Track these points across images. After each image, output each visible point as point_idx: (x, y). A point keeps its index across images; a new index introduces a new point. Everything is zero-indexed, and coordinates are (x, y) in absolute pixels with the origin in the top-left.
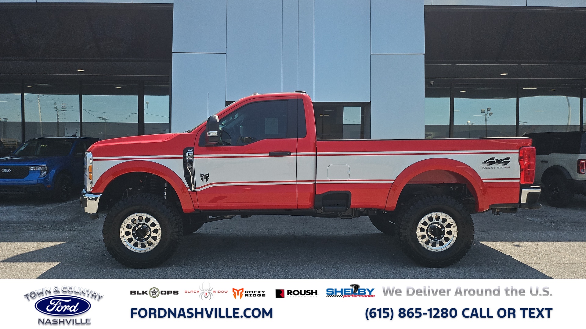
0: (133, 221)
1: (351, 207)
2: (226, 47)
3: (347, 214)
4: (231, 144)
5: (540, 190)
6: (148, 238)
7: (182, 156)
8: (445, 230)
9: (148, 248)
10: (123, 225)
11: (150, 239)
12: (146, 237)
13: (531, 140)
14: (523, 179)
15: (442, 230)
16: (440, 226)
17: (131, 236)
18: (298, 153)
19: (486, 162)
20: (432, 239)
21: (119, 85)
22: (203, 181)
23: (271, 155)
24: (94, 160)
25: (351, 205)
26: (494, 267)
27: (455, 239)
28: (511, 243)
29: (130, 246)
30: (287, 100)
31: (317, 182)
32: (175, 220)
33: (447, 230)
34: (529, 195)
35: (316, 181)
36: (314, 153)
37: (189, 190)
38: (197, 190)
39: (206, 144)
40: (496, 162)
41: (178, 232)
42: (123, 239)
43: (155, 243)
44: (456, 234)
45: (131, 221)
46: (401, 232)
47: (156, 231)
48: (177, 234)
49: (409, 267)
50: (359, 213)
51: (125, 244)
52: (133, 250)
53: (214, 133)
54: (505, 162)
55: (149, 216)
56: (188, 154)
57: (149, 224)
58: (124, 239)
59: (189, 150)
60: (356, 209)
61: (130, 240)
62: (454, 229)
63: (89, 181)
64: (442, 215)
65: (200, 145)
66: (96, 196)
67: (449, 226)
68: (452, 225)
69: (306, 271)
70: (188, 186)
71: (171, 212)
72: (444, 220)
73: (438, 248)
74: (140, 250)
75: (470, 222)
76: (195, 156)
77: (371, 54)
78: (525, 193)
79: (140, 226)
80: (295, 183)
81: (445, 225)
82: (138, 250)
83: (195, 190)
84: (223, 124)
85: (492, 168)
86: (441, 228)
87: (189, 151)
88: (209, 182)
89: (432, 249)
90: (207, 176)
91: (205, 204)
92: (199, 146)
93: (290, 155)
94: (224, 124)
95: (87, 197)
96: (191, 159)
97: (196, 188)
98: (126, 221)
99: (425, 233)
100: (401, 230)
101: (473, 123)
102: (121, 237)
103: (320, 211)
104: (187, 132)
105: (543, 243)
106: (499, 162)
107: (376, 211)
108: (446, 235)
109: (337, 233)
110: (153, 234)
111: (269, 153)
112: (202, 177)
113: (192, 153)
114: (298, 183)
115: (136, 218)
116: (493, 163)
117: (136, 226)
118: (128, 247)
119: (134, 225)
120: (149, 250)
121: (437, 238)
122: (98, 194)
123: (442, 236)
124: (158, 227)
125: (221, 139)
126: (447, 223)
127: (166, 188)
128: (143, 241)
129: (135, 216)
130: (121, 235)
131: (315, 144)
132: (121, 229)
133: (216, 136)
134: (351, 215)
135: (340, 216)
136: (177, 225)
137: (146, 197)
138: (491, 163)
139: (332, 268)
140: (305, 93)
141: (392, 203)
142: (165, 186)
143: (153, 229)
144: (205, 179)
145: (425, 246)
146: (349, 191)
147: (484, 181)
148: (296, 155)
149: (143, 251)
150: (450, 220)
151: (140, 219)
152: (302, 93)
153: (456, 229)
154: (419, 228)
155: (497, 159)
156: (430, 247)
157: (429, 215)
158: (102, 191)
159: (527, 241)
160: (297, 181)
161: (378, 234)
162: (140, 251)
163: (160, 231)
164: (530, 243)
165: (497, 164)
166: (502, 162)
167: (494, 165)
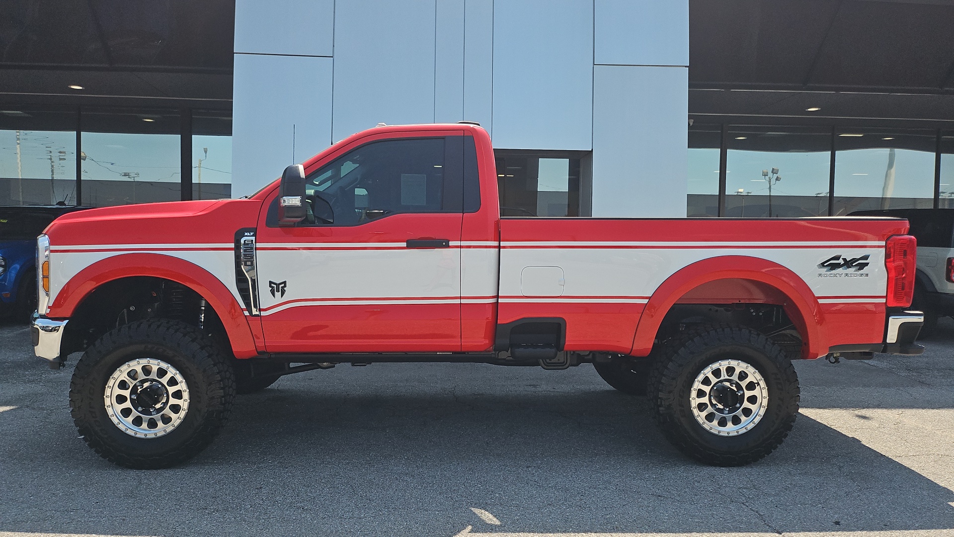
0: (132, 374)
1: (565, 349)
2: (333, 46)
3: (557, 361)
4: (333, 223)
5: (921, 319)
6: (162, 409)
7: (232, 245)
8: (744, 393)
9: (162, 429)
10: (111, 383)
11: (167, 411)
12: (158, 406)
13: (907, 224)
14: (891, 296)
15: (739, 394)
16: (734, 385)
17: (128, 404)
18: (464, 243)
19: (825, 265)
20: (719, 410)
21: (150, 116)
22: (274, 296)
23: (412, 245)
24: (52, 251)
25: (566, 344)
26: (834, 464)
27: (762, 411)
28: (851, 411)
29: (125, 425)
30: (443, 138)
31: (500, 300)
32: (218, 373)
33: (748, 394)
34: (903, 327)
35: (497, 297)
36: (496, 243)
37: (246, 313)
38: (263, 314)
39: (280, 223)
40: (843, 265)
41: (223, 397)
42: (110, 411)
43: (176, 419)
44: (765, 402)
45: (129, 374)
46: (660, 398)
47: (178, 395)
48: (221, 400)
49: (675, 464)
50: (579, 358)
51: (115, 420)
52: (132, 433)
53: (294, 201)
54: (861, 264)
55: (164, 365)
56: (245, 241)
57: (165, 380)
58: (113, 410)
59: (246, 234)
60: (574, 352)
61: (126, 412)
62: (762, 393)
63: (42, 293)
64: (740, 366)
65: (269, 224)
66: (57, 324)
67: (751, 386)
68: (758, 384)
69: (476, 475)
70: (243, 306)
71: (209, 357)
72: (743, 376)
73: (730, 429)
74: (146, 432)
75: (793, 378)
76: (259, 245)
77: (594, 65)
78: (895, 324)
79: (146, 385)
80: (457, 301)
81: (744, 384)
82: (143, 432)
83: (258, 313)
84: (317, 183)
85: (835, 275)
86: (736, 390)
87: (246, 236)
88: (286, 298)
89: (719, 432)
90: (283, 285)
91: (281, 341)
92: (267, 225)
93: (448, 246)
94: (319, 183)
95: (40, 325)
96: (250, 250)
97: (260, 310)
98: (116, 374)
99: (705, 400)
100: (661, 395)
101: (748, 193)
102: (106, 407)
103: (504, 355)
104: (246, 197)
105: (909, 412)
106: (848, 264)
107: (610, 354)
108: (746, 404)
109: (533, 389)
110: (173, 401)
111: (407, 242)
112: (273, 287)
113: (252, 240)
114: (463, 301)
115: (139, 369)
116: (838, 266)
117: (138, 384)
118: (121, 427)
119: (134, 382)
120: (163, 433)
121: (728, 409)
122: (62, 319)
123: (738, 405)
124: (182, 386)
125: (312, 213)
126: (747, 381)
127: (203, 308)
128: (153, 413)
129: (137, 365)
130: (107, 402)
131: (497, 224)
132: (108, 392)
133: (298, 207)
134: (564, 362)
135: (543, 365)
136: (220, 384)
137: (159, 326)
138: (834, 267)
139: (527, 467)
140: (478, 125)
141: (645, 342)
142: (201, 303)
143: (172, 390)
144: (279, 291)
145: (707, 426)
146: (562, 318)
147: (820, 301)
148: (461, 247)
149: (151, 434)
150: (754, 375)
151: (146, 370)
152: (472, 126)
153: (765, 393)
154: (695, 390)
155: (844, 259)
156: (713, 427)
157: (715, 366)
158: (68, 315)
159: (878, 406)
160: (461, 298)
161: (607, 391)
162: (146, 435)
163: (186, 395)
164: (885, 411)
165: (846, 269)
166: (854, 264)
167: (840, 270)
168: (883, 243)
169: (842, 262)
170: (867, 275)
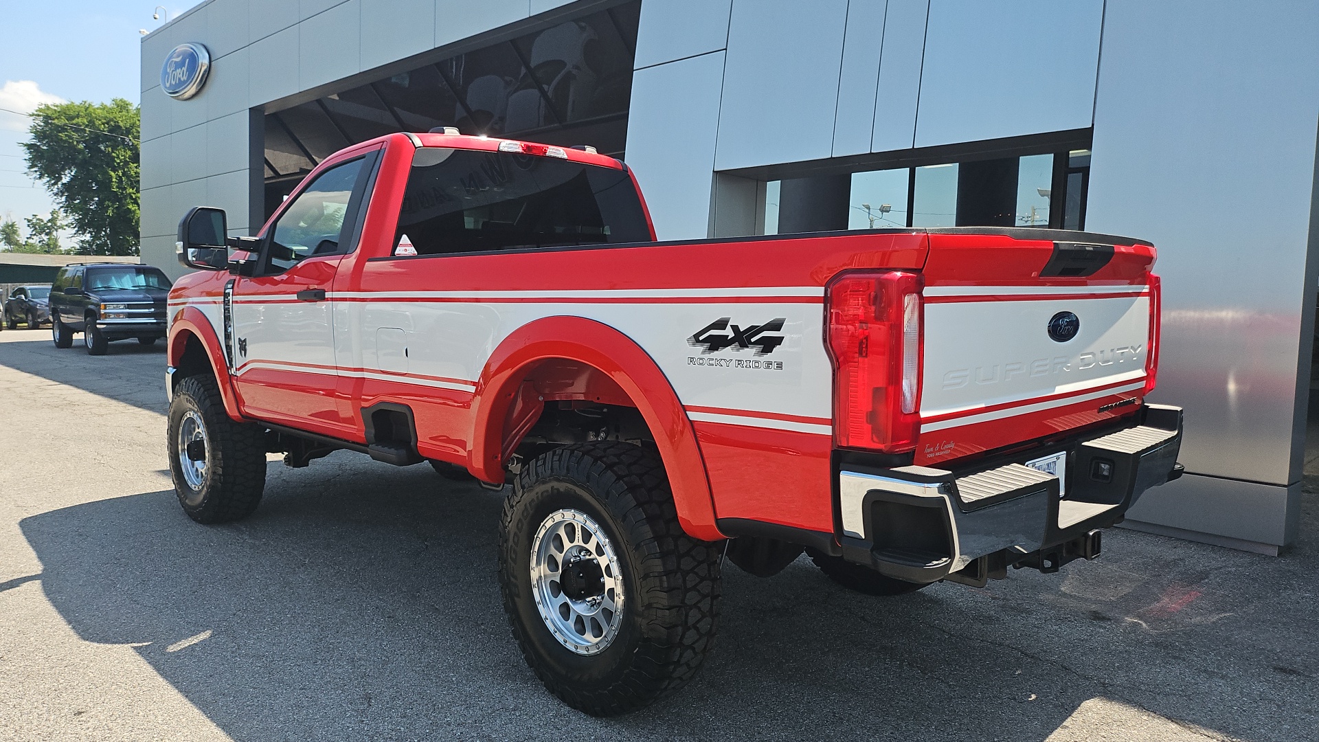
1: (420, 452)
2: (728, 33)
8: (605, 581)
14: (844, 423)
18: (335, 294)
19: (701, 338)
23: (300, 297)
25: (418, 445)
30: (366, 156)
33: (608, 583)
34: (872, 500)
35: (362, 370)
36: (357, 294)
40: (732, 341)
44: (620, 605)
54: (767, 340)
62: (616, 586)
78: (854, 489)
80: (335, 372)
81: (603, 562)
85: (718, 363)
93: (324, 298)
99: (558, 576)
106: (743, 338)
108: (607, 602)
111: (299, 294)
114: (339, 373)
116: (725, 342)
138: (716, 343)
146: (409, 406)
148: (332, 300)
153: (619, 587)
154: (535, 553)
155: (735, 328)
157: (557, 518)
160: (337, 368)
165: (738, 350)
166: (753, 340)
167: (727, 352)
168: (819, 291)
169: (731, 335)
170: (780, 366)
